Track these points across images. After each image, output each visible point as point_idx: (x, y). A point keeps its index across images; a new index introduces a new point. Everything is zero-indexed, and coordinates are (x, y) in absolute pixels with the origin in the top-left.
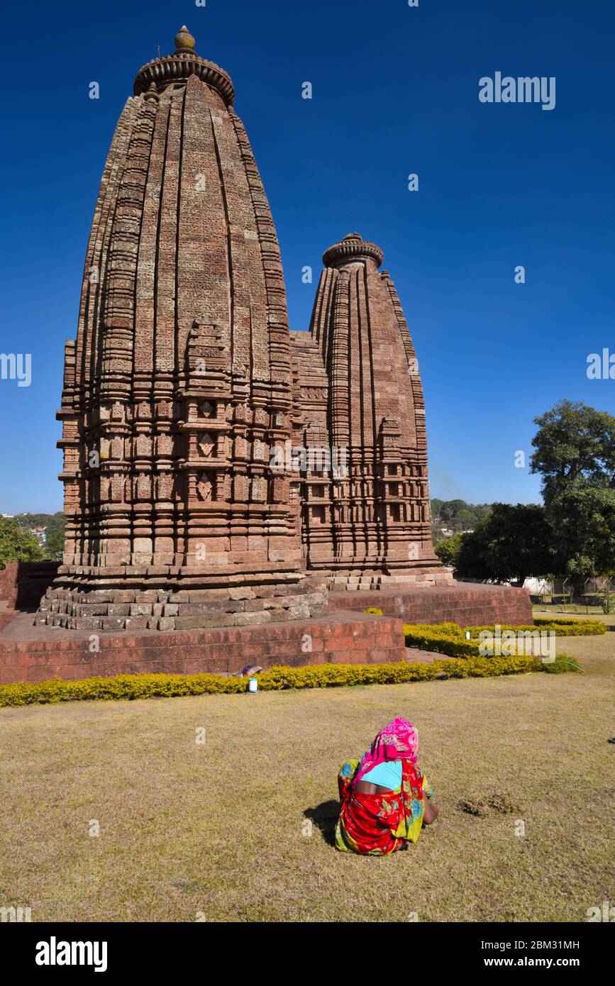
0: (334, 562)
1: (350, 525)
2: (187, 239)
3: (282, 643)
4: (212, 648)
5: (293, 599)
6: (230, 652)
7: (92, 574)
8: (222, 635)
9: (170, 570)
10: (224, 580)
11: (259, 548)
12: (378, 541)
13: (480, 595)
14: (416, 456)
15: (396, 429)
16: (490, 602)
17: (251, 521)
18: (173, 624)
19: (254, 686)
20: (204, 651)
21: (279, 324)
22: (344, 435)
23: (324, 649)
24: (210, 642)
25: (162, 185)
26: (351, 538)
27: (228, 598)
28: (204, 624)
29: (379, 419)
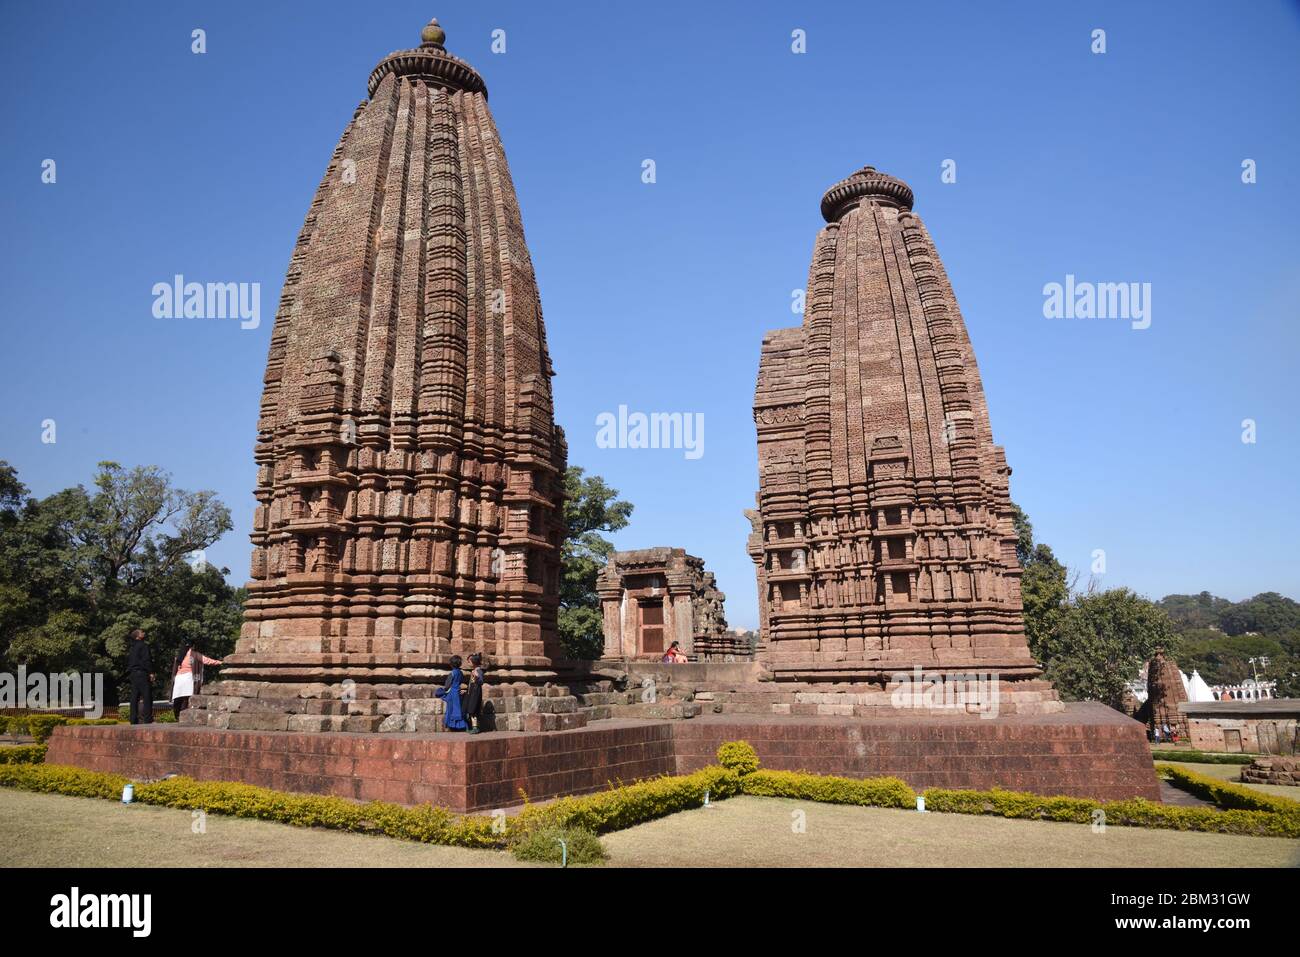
3: (304, 757)
4: (230, 753)
6: (248, 762)
8: (243, 738)
10: (305, 671)
11: (387, 633)
12: (880, 635)
15: (896, 450)
17: (382, 598)
18: (227, 721)
20: (222, 756)
21: (437, 336)
22: (821, 470)
23: (352, 773)
24: (230, 746)
26: (841, 632)
27: (296, 695)
28: (256, 725)
29: (870, 438)
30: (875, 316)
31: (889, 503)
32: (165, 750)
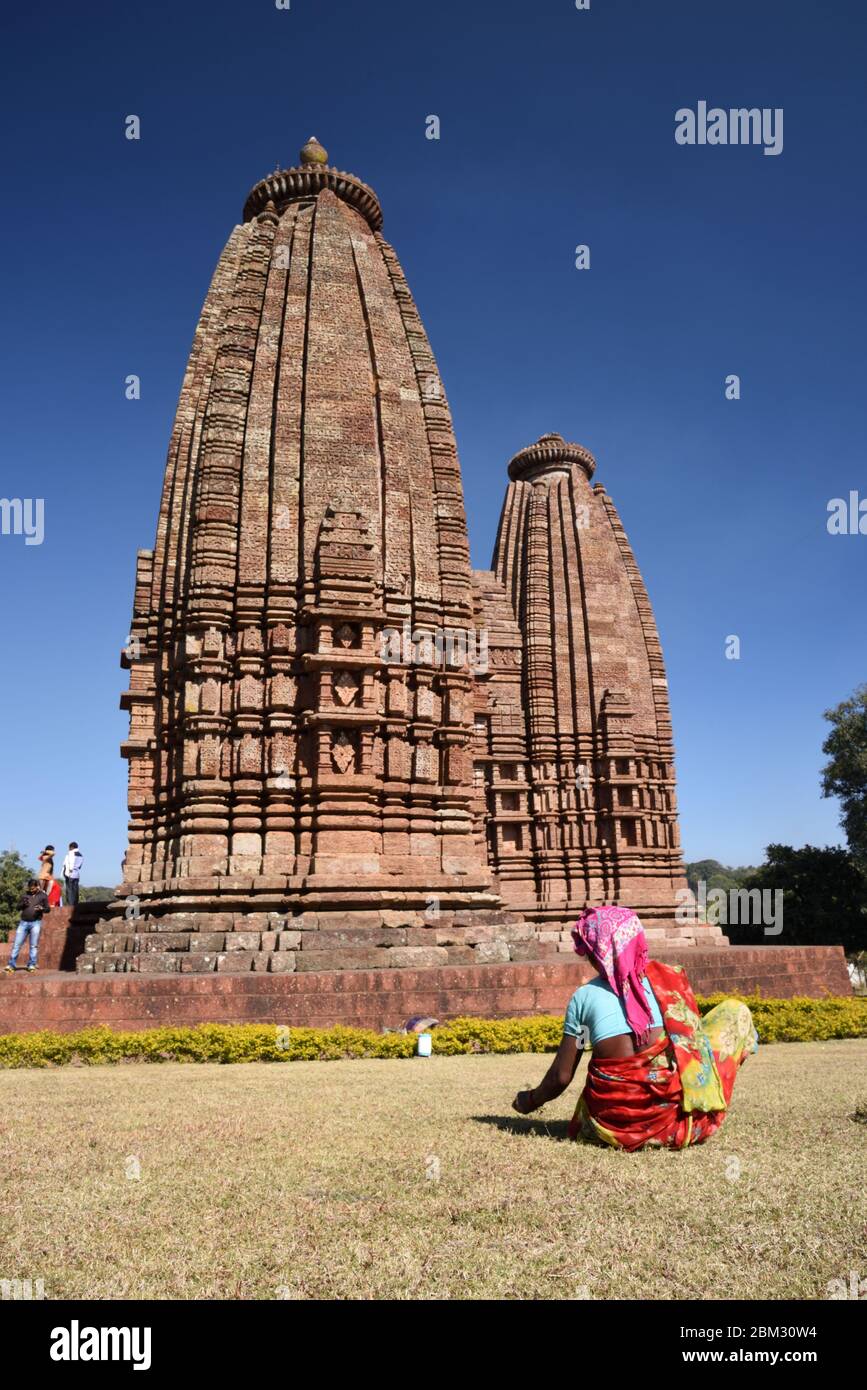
0: (538, 910)
1: (561, 853)
2: (318, 396)
3: (468, 994)
4: (355, 999)
5: (482, 931)
6: (384, 1005)
7: (167, 888)
8: (372, 978)
9: (288, 882)
10: (373, 896)
11: (427, 852)
12: (605, 876)
13: (767, 957)
14: (656, 748)
15: (625, 707)
16: (784, 968)
17: (415, 811)
18: (293, 962)
19: (425, 1046)
20: (341, 1003)
21: (453, 519)
22: (547, 716)
23: (535, 1005)
24: (352, 989)
25: (282, 327)
26: (563, 873)
27: (379, 924)
28: (342, 965)
29: (599, 692)
30: (597, 579)
31: (622, 754)
32: (239, 1003)
